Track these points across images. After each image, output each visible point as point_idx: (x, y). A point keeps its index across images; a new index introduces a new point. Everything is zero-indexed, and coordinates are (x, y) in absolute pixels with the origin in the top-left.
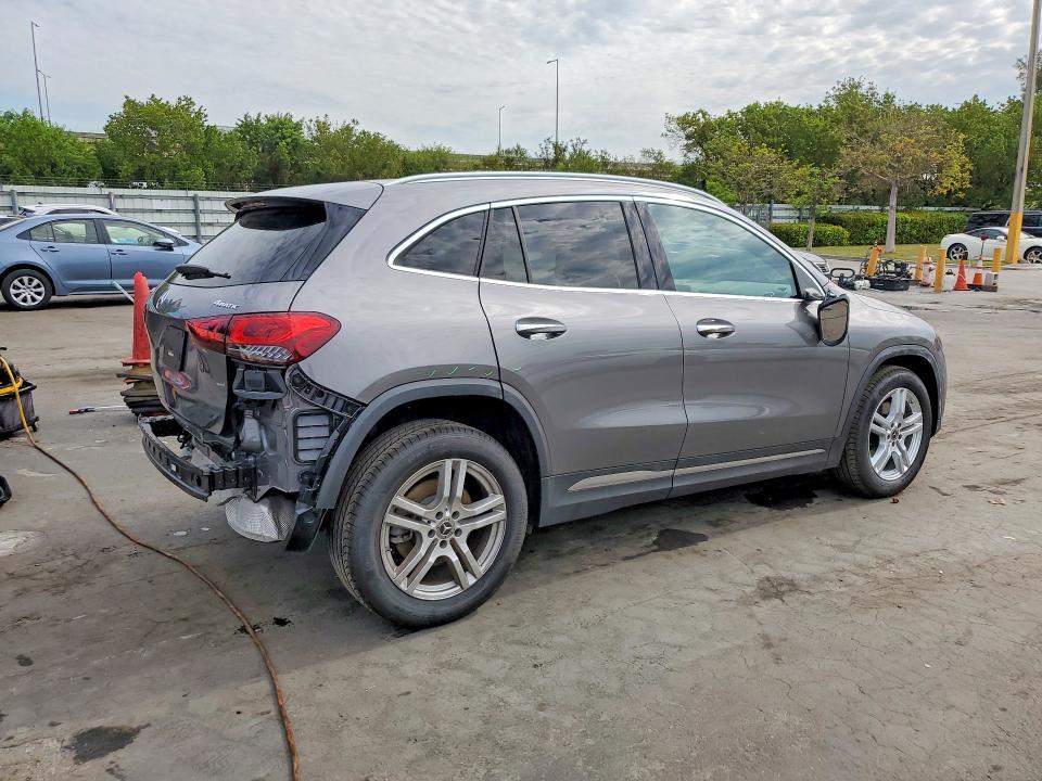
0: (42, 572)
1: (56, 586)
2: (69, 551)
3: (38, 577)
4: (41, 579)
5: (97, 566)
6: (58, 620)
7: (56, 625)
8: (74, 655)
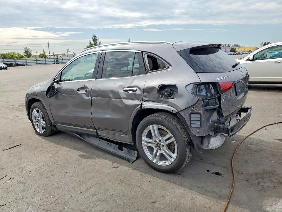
0: (275, 182)
1: (274, 174)
2: (260, 187)
3: (278, 181)
4: (277, 179)
5: (256, 175)
6: (279, 164)
7: (281, 163)
8: (280, 154)
